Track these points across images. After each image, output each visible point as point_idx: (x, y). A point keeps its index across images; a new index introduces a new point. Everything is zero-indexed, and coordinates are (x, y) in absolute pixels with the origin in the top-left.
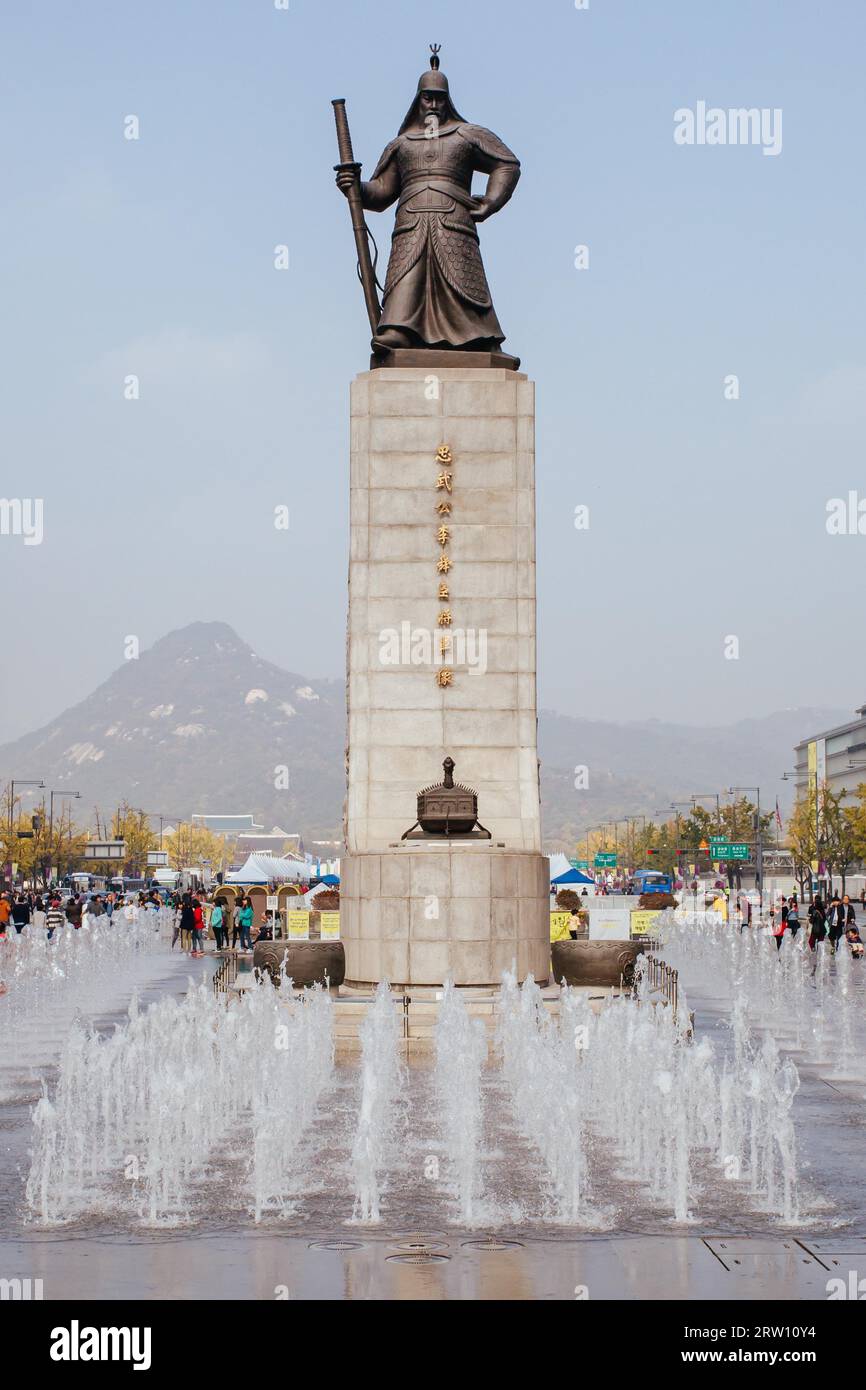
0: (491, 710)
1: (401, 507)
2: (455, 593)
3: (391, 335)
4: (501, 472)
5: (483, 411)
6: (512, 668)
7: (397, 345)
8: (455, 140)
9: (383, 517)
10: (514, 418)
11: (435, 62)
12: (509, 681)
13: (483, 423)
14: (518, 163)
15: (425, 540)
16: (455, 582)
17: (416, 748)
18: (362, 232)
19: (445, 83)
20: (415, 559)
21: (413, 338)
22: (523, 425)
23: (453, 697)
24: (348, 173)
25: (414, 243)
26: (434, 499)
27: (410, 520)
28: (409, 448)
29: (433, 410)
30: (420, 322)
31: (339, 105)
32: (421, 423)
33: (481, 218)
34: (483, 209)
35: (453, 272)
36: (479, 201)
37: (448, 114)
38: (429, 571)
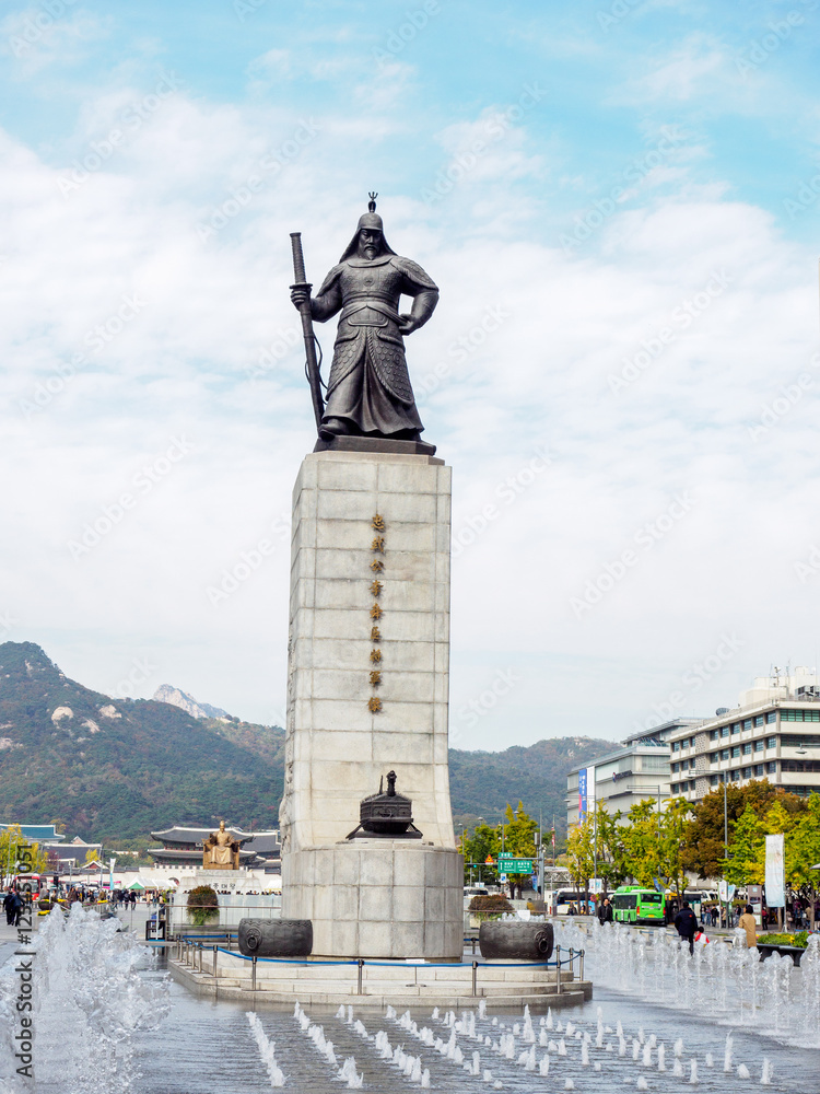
0: (411, 733)
1: (343, 564)
2: (385, 635)
3: (333, 425)
4: (424, 540)
5: (410, 489)
6: (429, 699)
7: (339, 432)
8: (389, 270)
9: (327, 572)
10: (436, 496)
11: (372, 206)
12: (427, 710)
13: (410, 497)
14: (437, 290)
15: (361, 593)
16: (384, 627)
17: (350, 763)
18: (310, 339)
19: (380, 224)
20: (353, 608)
21: (352, 427)
22: (442, 501)
23: (380, 721)
24: (301, 291)
25: (353, 351)
26: (368, 559)
27: (348, 575)
28: (349, 517)
29: (370, 486)
30: (358, 414)
31: (296, 237)
32: (359, 496)
33: (407, 332)
34: (410, 325)
35: (385, 377)
36: (406, 318)
37: (381, 248)
38: (364, 617)
